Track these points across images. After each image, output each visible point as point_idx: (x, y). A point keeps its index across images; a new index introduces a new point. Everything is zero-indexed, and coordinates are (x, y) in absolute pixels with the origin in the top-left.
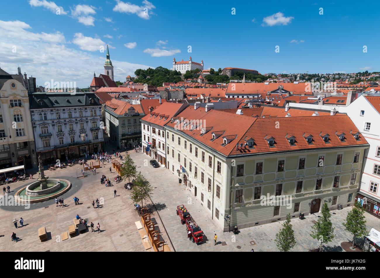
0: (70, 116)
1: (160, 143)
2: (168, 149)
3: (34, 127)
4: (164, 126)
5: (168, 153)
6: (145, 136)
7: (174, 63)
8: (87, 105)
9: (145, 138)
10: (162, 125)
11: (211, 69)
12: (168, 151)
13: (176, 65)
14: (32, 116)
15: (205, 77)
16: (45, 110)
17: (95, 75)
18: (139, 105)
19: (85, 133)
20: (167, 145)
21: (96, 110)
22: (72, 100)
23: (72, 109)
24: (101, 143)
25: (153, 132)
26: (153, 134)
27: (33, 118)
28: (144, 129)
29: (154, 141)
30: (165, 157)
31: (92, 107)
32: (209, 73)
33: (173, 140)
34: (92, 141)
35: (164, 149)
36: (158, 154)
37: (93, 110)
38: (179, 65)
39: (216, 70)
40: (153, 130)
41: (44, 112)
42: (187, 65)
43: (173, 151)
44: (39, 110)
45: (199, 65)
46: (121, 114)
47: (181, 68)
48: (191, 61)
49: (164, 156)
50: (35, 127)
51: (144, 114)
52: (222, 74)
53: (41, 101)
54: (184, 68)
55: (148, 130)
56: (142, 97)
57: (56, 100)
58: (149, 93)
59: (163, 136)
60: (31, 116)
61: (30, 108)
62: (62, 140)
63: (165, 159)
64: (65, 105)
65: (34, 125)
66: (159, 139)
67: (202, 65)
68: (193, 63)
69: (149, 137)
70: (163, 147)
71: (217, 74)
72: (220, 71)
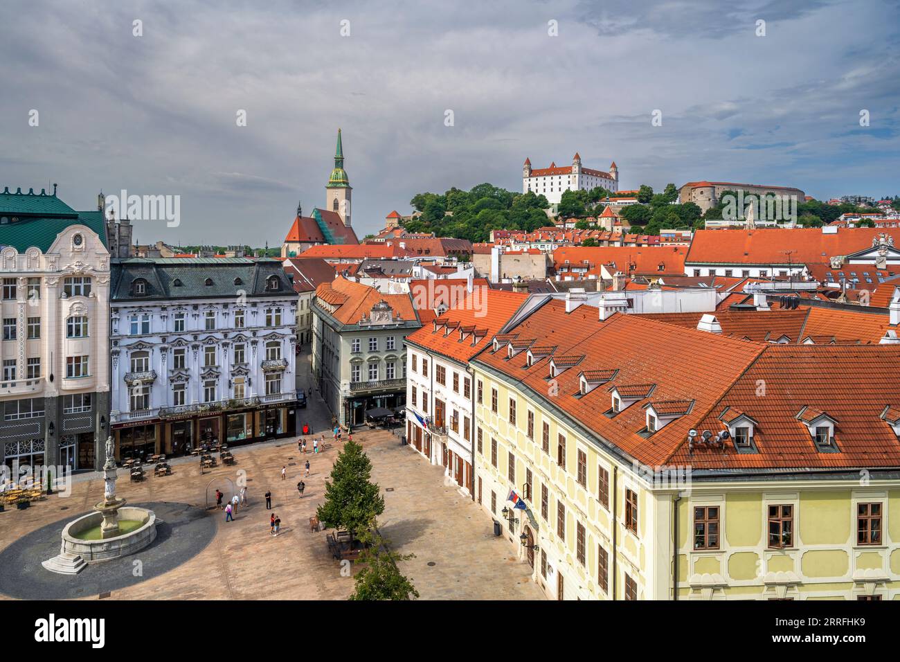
0: (210, 325)
1: (456, 413)
2: (480, 437)
3: (113, 354)
4: (469, 361)
5: (480, 450)
6: (414, 390)
7: (527, 173)
8: (258, 293)
9: (414, 396)
10: (464, 359)
11: (643, 187)
12: (480, 443)
13: (533, 179)
14: (113, 323)
15: (621, 213)
16: (147, 307)
17: (300, 212)
18: (404, 295)
19: (246, 374)
20: (477, 424)
21: (281, 308)
22: (220, 280)
23: (217, 304)
24: (289, 405)
25: (438, 380)
26: (437, 386)
27: (115, 326)
28: (414, 368)
29: (440, 405)
30: (469, 460)
31: (271, 299)
32: (636, 201)
33: (495, 409)
34: (264, 400)
35: (466, 437)
36: (450, 451)
37: (274, 309)
38: (541, 179)
39: (659, 190)
40: (438, 374)
41: (144, 311)
42: (565, 178)
43: (494, 443)
44: (133, 307)
45: (606, 176)
46: (350, 322)
47: (548, 187)
48: (577, 167)
49: (466, 457)
50: (117, 353)
51: (417, 325)
52: (677, 202)
53: (141, 283)
54: (556, 186)
55: (425, 373)
56: (422, 271)
57: (178, 280)
58: (446, 261)
59: (467, 394)
60: (111, 321)
61: (111, 300)
62: (182, 394)
63: (472, 469)
64: (198, 295)
65: (114, 349)
66: (456, 402)
67: (613, 175)
68: (583, 172)
69: (425, 395)
70: (467, 429)
71: (663, 202)
72: (673, 192)
